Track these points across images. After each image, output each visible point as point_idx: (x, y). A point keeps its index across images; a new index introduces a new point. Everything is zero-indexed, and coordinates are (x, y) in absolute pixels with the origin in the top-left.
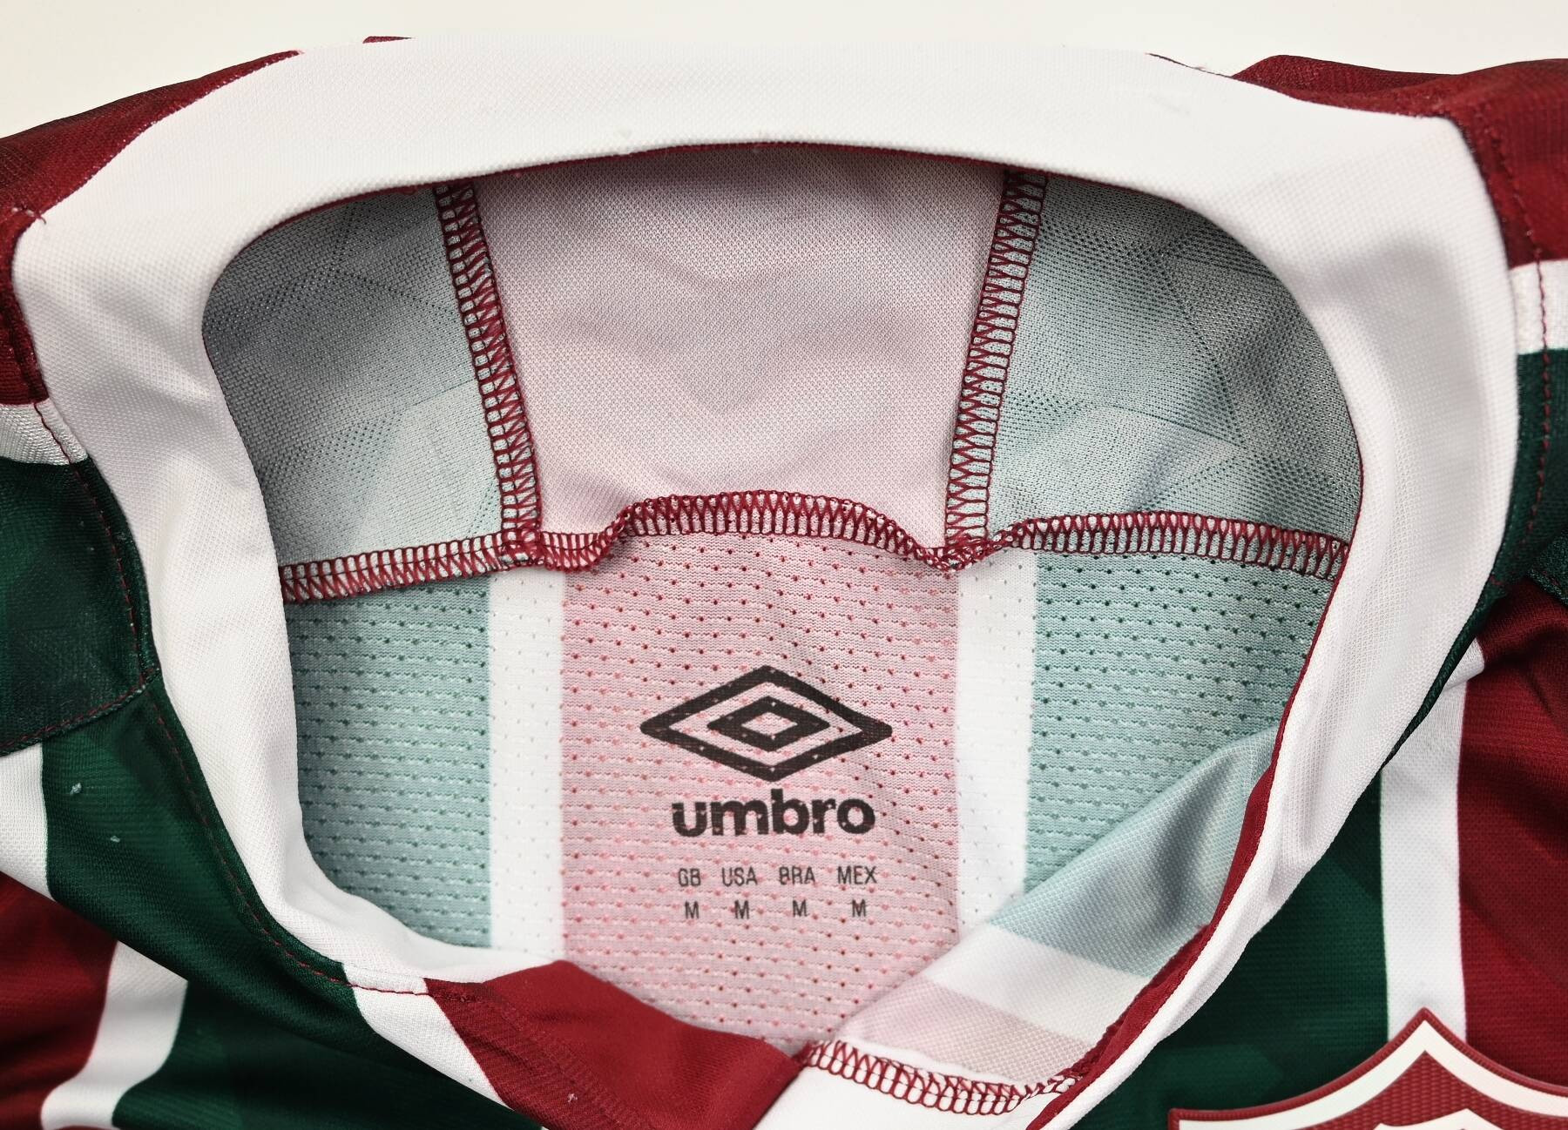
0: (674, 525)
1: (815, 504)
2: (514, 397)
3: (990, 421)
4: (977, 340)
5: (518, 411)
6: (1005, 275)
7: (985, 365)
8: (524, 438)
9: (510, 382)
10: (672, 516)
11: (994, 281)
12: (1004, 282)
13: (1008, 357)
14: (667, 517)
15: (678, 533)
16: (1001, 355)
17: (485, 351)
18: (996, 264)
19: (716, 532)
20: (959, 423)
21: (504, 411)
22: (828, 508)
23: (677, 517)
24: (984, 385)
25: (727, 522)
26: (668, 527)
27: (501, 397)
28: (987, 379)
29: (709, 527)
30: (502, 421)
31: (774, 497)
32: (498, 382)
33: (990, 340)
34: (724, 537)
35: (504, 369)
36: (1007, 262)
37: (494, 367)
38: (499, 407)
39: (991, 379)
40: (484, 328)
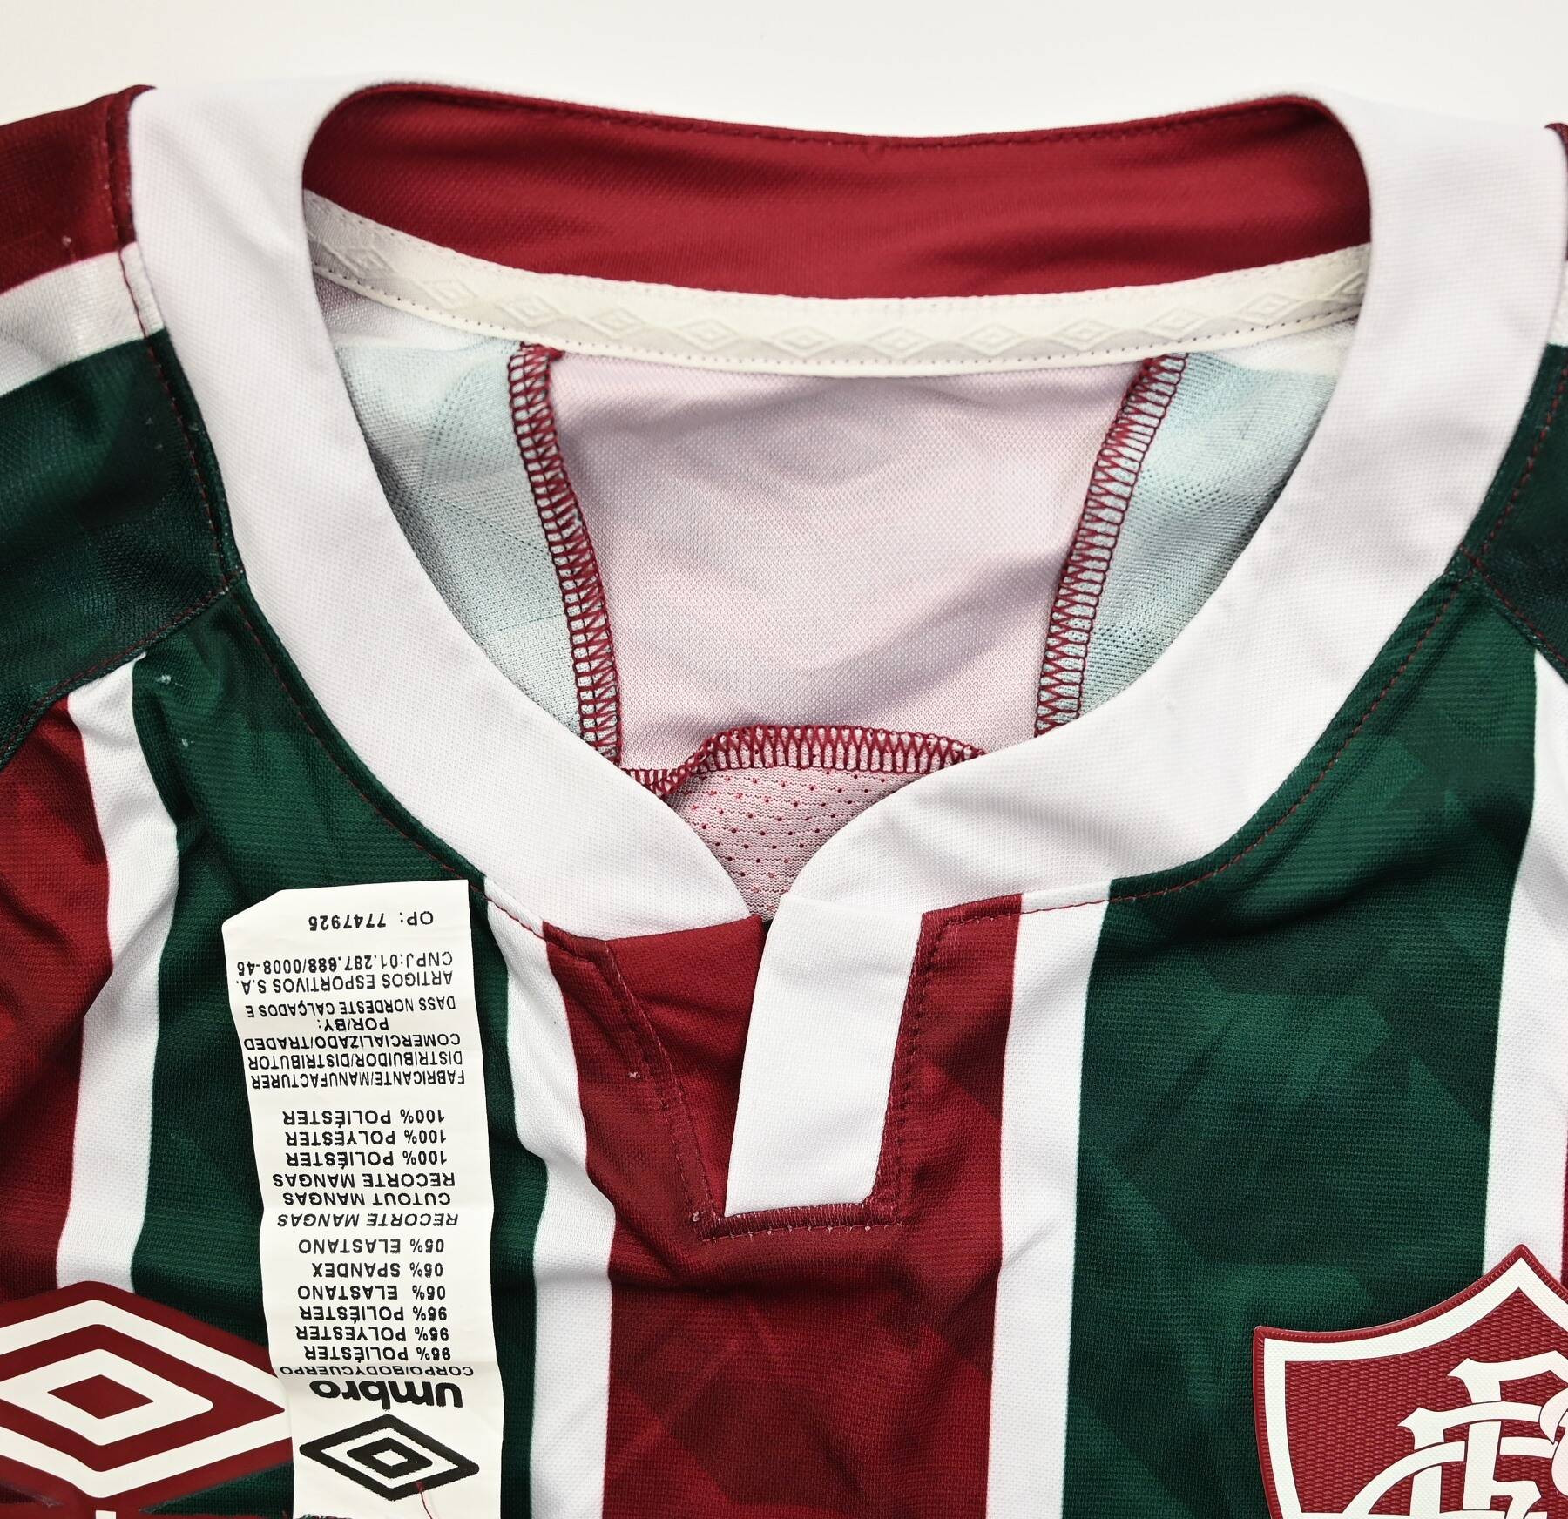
0: (757, 757)
1: (900, 740)
2: (604, 636)
3: (1077, 657)
4: (1067, 580)
5: (607, 650)
6: (1100, 520)
7: (1074, 603)
8: (610, 677)
9: (601, 622)
10: (756, 747)
11: (1088, 526)
12: (1099, 527)
13: (1097, 596)
14: (751, 748)
15: (761, 766)
16: (1091, 594)
17: (577, 590)
18: (1092, 508)
19: (799, 766)
20: (1047, 660)
21: (592, 649)
22: (913, 743)
23: (762, 748)
24: (1072, 623)
25: (812, 757)
26: (752, 760)
27: (590, 636)
28: (1074, 617)
29: (793, 761)
30: (590, 658)
31: (858, 733)
32: (588, 621)
33: (1080, 581)
34: (807, 771)
35: (596, 609)
36: (1103, 506)
37: (585, 606)
38: (587, 645)
39: (1080, 617)
40: (577, 569)
